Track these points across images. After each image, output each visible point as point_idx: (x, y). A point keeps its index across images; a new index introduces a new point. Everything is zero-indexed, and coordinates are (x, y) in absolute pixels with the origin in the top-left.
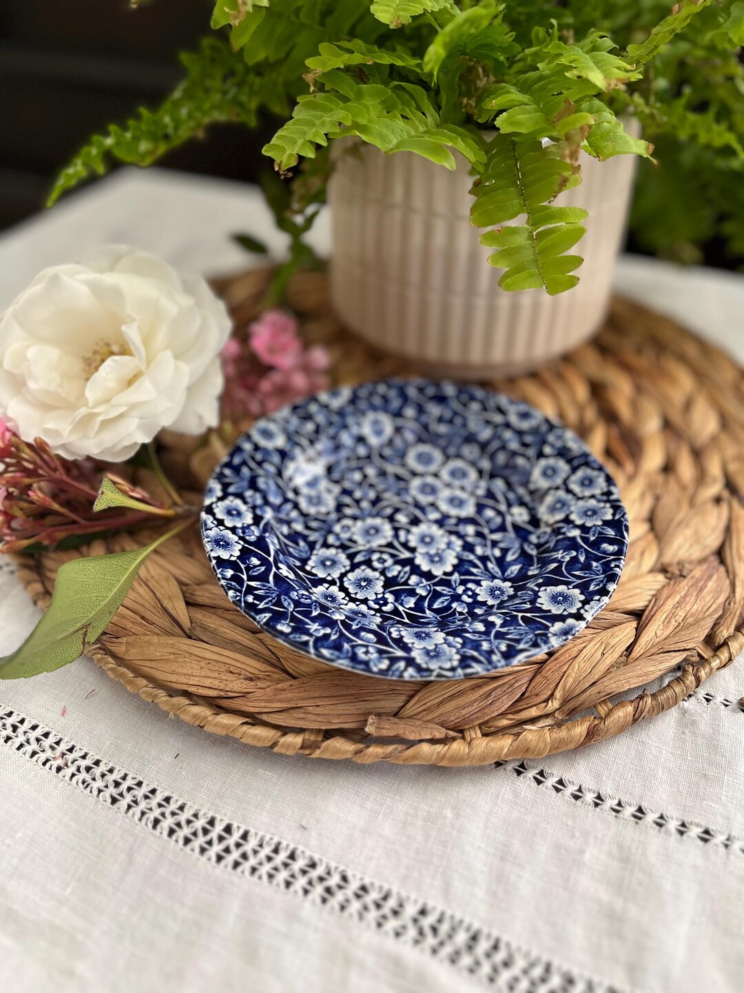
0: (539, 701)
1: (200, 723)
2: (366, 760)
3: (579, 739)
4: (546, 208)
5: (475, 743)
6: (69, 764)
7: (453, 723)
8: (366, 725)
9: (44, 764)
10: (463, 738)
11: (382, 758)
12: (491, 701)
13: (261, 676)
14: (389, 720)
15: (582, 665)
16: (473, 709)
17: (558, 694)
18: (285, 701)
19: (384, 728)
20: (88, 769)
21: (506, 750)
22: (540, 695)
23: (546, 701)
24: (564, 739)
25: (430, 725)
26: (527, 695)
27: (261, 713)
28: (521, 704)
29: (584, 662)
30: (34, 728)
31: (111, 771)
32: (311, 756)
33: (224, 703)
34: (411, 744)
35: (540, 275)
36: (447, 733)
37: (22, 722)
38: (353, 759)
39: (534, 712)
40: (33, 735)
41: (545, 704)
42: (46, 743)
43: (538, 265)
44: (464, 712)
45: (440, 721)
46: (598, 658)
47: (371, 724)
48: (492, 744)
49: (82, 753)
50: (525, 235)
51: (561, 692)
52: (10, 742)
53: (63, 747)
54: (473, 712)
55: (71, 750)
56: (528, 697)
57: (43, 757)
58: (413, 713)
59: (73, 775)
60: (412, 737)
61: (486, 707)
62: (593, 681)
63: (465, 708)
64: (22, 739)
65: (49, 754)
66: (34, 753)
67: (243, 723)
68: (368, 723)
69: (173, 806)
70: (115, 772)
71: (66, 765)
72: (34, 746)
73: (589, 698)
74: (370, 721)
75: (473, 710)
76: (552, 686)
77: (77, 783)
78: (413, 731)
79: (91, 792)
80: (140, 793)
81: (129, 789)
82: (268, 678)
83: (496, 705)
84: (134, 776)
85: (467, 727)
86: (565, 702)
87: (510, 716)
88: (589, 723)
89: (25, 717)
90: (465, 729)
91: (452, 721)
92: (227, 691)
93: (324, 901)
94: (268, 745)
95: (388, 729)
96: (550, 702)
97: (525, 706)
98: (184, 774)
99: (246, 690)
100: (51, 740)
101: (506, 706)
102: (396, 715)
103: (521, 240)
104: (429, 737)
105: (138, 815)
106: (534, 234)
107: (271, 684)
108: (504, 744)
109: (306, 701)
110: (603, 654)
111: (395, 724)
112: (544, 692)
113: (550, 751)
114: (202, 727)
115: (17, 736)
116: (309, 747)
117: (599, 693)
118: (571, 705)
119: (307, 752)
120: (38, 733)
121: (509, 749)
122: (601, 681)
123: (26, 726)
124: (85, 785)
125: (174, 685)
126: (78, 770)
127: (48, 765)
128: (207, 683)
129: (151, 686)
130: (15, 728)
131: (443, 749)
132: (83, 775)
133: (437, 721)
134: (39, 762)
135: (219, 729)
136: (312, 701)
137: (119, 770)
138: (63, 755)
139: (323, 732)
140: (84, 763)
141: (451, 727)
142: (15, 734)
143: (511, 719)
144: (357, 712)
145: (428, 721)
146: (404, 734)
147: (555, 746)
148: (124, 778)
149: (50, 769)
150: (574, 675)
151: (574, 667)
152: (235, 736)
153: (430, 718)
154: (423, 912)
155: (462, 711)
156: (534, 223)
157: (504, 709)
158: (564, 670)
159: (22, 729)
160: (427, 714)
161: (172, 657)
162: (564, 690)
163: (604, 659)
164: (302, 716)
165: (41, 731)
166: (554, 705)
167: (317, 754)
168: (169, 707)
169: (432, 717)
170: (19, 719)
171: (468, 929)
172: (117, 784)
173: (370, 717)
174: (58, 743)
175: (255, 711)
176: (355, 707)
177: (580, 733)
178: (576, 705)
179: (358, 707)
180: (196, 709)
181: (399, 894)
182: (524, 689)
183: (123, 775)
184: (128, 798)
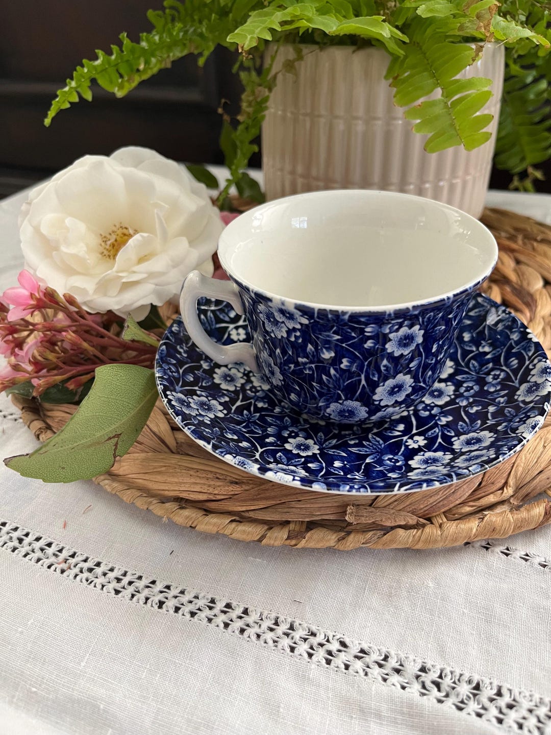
0: (495, 489)
1: (192, 523)
2: (349, 546)
3: (539, 518)
4: (457, 81)
5: (445, 526)
6: (72, 567)
7: (422, 511)
8: (346, 514)
9: (49, 567)
10: (432, 523)
11: (363, 543)
12: (453, 490)
13: (245, 481)
14: (366, 509)
15: (528, 456)
16: (439, 497)
17: (511, 481)
18: (269, 499)
19: (363, 516)
20: (90, 570)
21: (474, 530)
22: (496, 482)
23: (502, 489)
24: (525, 519)
25: (402, 513)
26: (483, 484)
27: (248, 511)
28: (480, 492)
29: (530, 453)
30: (38, 539)
31: (112, 570)
32: (297, 547)
33: (212, 506)
34: (388, 530)
35: (458, 135)
36: (418, 520)
37: (27, 535)
38: (336, 547)
39: (492, 499)
40: (37, 545)
41: (501, 491)
42: (50, 551)
43: (455, 128)
44: (431, 500)
45: (411, 509)
46: (541, 450)
47: (351, 514)
48: (462, 526)
49: (84, 558)
50: (442, 105)
51: (514, 480)
52: (16, 551)
53: (65, 554)
54: (439, 501)
55: (73, 556)
56: (485, 486)
57: (47, 562)
58: (386, 504)
59: (76, 576)
60: (389, 524)
61: (450, 495)
62: (540, 469)
63: (431, 496)
64: (27, 549)
65: (53, 559)
66: (39, 560)
67: (232, 521)
68: (348, 513)
69: (174, 592)
70: (116, 571)
71: (70, 568)
72: (38, 554)
73: (540, 483)
74: (349, 511)
75: (438, 499)
76: (505, 475)
77: (81, 580)
78: (389, 518)
79: (95, 586)
80: (141, 584)
81: (130, 583)
82: (251, 482)
83: (459, 493)
84: (134, 572)
85: (434, 514)
86: (518, 489)
87: (471, 504)
88: (544, 504)
89: (30, 531)
90: (433, 517)
91: (421, 509)
92: (215, 494)
93: (328, 662)
94: (256, 539)
95: (367, 517)
96: (505, 489)
97: (483, 494)
98: (180, 566)
99: (233, 493)
100: (53, 549)
101: (467, 494)
102: (370, 505)
103: (439, 110)
104: (403, 523)
105: (143, 600)
106: (449, 103)
107: (255, 486)
108: (473, 525)
109: (289, 497)
110: (544, 447)
111: (372, 512)
112: (499, 480)
113: (513, 531)
114: (195, 528)
115: (22, 547)
116: (296, 537)
117: (548, 478)
118: (524, 491)
119: (293, 542)
120: (42, 543)
121: (477, 530)
122: (547, 469)
123: (31, 538)
124: (89, 582)
125: (166, 493)
126: (81, 571)
127: (53, 568)
128: (197, 489)
129: (145, 495)
130: (20, 541)
131: (417, 533)
132: (86, 575)
133: (409, 510)
134: (44, 565)
135: (211, 527)
136: (294, 497)
137: (119, 569)
138: (66, 561)
139: (305, 524)
140: (86, 566)
141: (420, 515)
142: (21, 545)
143: (472, 506)
144: (335, 504)
145: (400, 510)
146: (381, 520)
147: (518, 526)
148: (125, 574)
149: (55, 571)
150: (522, 465)
151: (522, 458)
152: (225, 533)
153: (401, 507)
154: (423, 669)
155: (429, 500)
156: (447, 95)
157: (465, 497)
158: (513, 461)
159: (27, 540)
160: (398, 504)
161: (163, 469)
162: (516, 478)
163: (546, 450)
164: (286, 510)
165: (45, 541)
166: (509, 491)
167: (302, 543)
168: (163, 512)
169: (404, 506)
170: (24, 533)
171: (470, 682)
172: (119, 580)
173: (349, 507)
174: (60, 551)
175: (242, 510)
176: (333, 500)
177: (539, 512)
178: (529, 491)
179: (336, 500)
180: (186, 512)
181: (397, 655)
182: (480, 479)
183: (123, 572)
184: (131, 589)
